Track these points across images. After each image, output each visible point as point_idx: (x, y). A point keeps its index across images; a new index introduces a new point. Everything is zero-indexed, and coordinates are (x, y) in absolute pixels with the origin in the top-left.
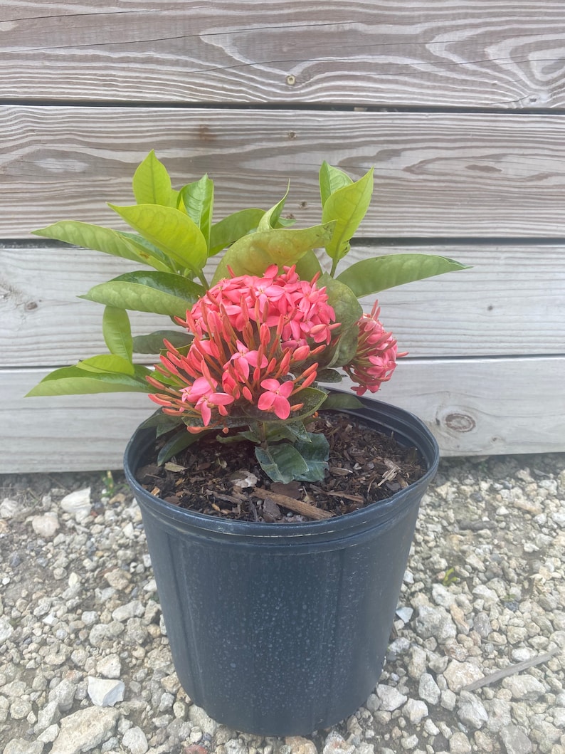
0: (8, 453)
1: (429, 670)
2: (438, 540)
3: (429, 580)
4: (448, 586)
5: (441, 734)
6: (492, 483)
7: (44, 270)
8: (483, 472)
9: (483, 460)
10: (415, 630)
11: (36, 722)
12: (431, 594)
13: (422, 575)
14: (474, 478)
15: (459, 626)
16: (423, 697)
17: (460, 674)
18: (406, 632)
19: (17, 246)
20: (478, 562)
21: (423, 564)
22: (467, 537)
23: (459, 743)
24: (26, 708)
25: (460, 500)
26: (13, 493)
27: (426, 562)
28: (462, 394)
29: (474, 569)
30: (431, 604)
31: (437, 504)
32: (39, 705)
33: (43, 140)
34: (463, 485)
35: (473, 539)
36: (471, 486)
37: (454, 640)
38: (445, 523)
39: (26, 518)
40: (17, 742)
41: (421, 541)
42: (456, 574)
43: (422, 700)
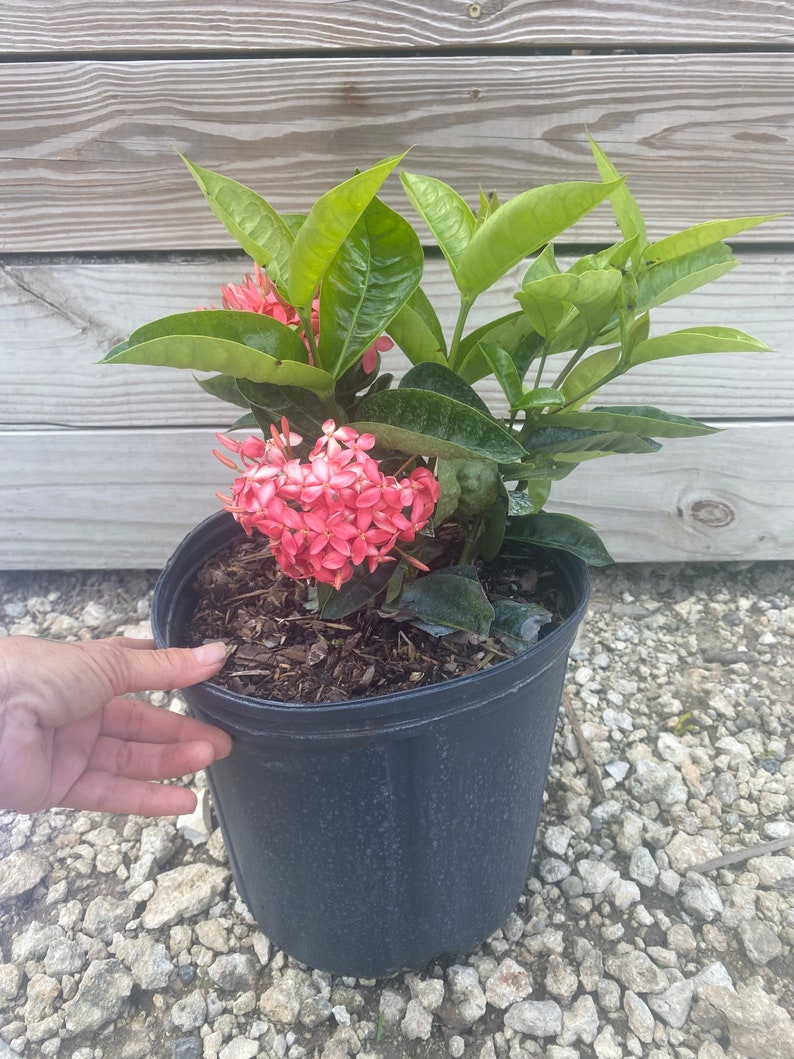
0: (92, 542)
1: (646, 844)
2: (671, 674)
3: (655, 727)
4: (681, 736)
5: (656, 924)
6: (755, 600)
7: (134, 294)
8: (744, 584)
9: (744, 567)
10: (629, 792)
11: (128, 878)
12: (656, 746)
13: (645, 720)
14: (730, 593)
15: (692, 789)
16: (635, 876)
17: (687, 850)
18: (617, 793)
19: (98, 261)
20: (726, 706)
21: (648, 706)
22: (714, 673)
23: (680, 937)
24: (115, 860)
25: (708, 622)
26: (100, 594)
27: (653, 703)
28: (717, 473)
29: (720, 716)
30: (655, 759)
31: (673, 626)
32: (132, 858)
33: (129, 111)
34: (713, 601)
35: (722, 676)
36: (726, 603)
37: (683, 806)
38: (683, 653)
39: (116, 627)
40: (104, 900)
41: (647, 675)
42: (693, 721)
43: (633, 880)
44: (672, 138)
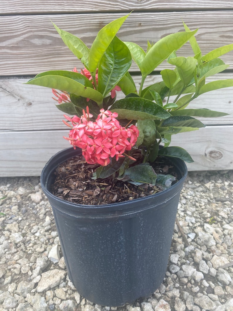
0: (20, 167)
1: (204, 259)
2: (206, 205)
3: (203, 222)
4: (211, 224)
5: (210, 286)
6: (230, 182)
7: (35, 88)
8: (226, 178)
9: (226, 172)
10: (196, 243)
11: (32, 275)
12: (204, 228)
13: (199, 220)
14: (222, 180)
15: (217, 241)
16: (201, 270)
17: (218, 261)
18: (192, 243)
19: (23, 78)
20: (225, 215)
21: (200, 215)
22: (219, 205)
23: (219, 290)
24: (27, 269)
25: (215, 189)
26: (23, 184)
27: (201, 214)
28: (217, 142)
29: (223, 218)
30: (204, 232)
31: (205, 191)
32: (33, 268)
33: (33, 31)
34: (216, 183)
35: (222, 206)
36: (221, 183)
37: (215, 246)
38: (209, 199)
39: (28, 194)
40: (24, 282)
41: (198, 206)
42: (214, 220)
43: (201, 272)
44: (200, 37)
